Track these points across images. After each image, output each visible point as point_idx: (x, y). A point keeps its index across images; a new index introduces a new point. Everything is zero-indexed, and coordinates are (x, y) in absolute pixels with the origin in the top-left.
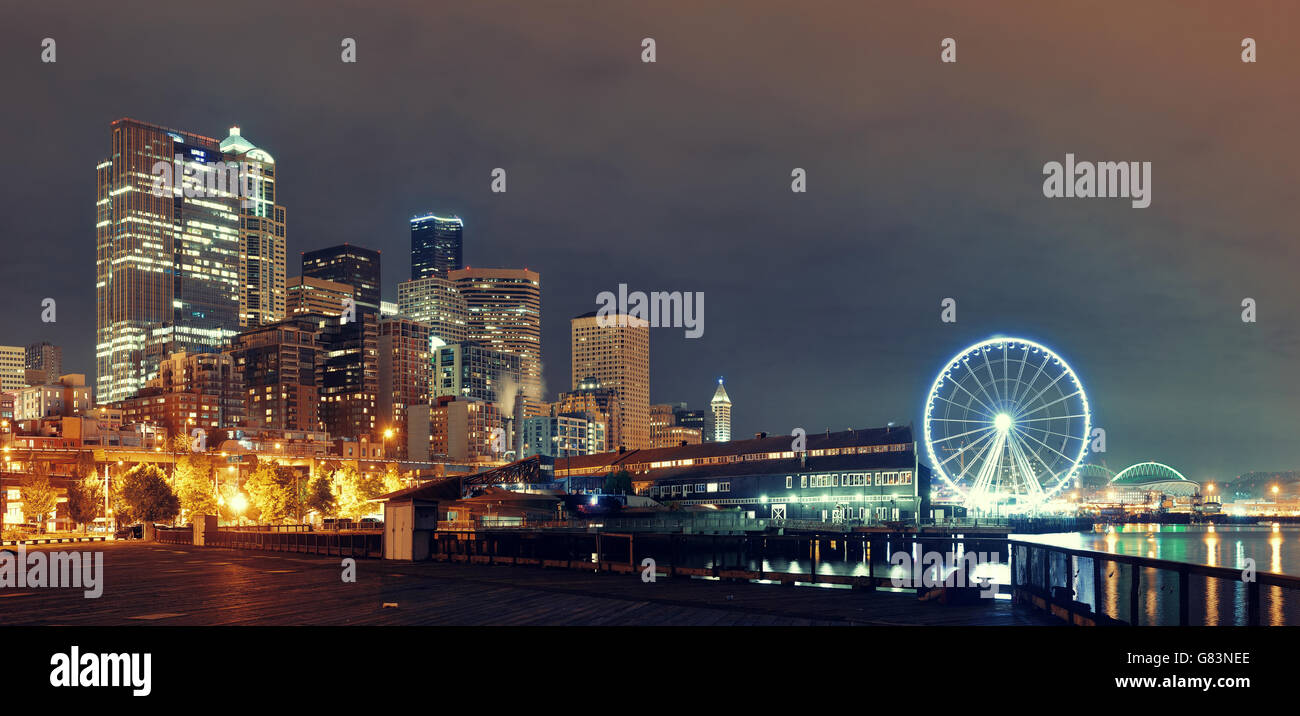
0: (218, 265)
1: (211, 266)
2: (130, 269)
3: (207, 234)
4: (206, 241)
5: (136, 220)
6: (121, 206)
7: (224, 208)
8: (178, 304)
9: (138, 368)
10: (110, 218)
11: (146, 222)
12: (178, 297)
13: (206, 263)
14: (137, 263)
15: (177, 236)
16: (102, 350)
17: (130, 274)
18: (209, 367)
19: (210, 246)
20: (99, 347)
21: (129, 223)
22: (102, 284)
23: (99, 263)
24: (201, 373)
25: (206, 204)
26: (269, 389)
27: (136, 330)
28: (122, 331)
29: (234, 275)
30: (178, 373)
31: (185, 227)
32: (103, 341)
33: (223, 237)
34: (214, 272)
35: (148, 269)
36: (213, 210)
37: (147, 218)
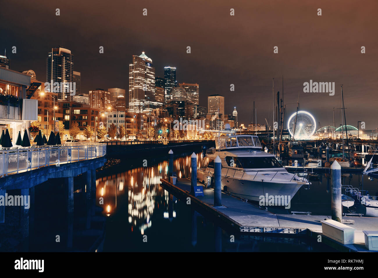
0: (152, 88)
1: (151, 88)
2: (138, 89)
3: (150, 81)
4: (150, 83)
5: (139, 78)
6: (136, 75)
7: (153, 76)
8: (146, 96)
9: (140, 109)
10: (133, 77)
11: (141, 79)
12: (146, 94)
13: (150, 87)
14: (140, 87)
15: (146, 82)
16: (130, 104)
17: (138, 90)
18: (164, 111)
19: (150, 84)
20: (129, 103)
21: (138, 79)
22: (131, 90)
23: (130, 86)
24: (163, 113)
25: (150, 75)
26: (171, 115)
27: (139, 101)
28: (137, 101)
29: (154, 90)
30: (158, 112)
31: (147, 80)
32: (131, 102)
33: (152, 82)
34: (151, 89)
35: (141, 89)
36: (151, 76)
37: (141, 78)
